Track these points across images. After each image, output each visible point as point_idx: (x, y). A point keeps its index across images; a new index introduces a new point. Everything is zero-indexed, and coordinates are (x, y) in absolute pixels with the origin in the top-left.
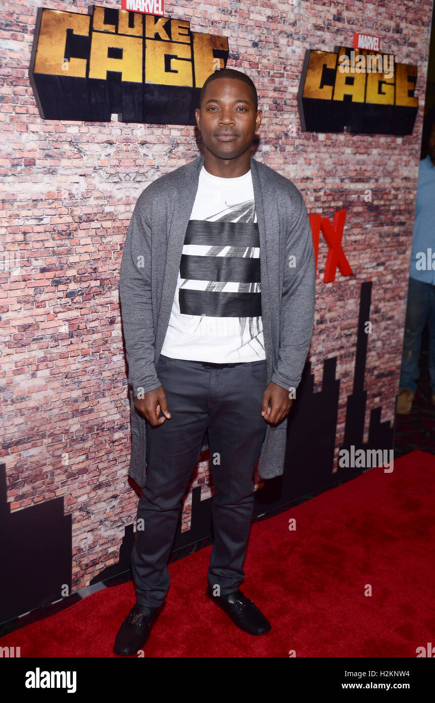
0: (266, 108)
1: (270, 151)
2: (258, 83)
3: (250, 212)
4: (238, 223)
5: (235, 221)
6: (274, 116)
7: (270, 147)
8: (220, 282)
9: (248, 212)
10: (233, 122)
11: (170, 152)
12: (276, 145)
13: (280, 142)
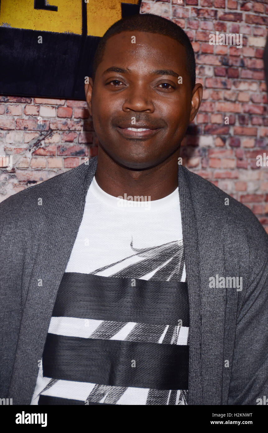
0: (209, 72)
1: (213, 146)
2: (196, 30)
3: (174, 263)
4: (151, 280)
5: (147, 277)
6: (222, 86)
7: (214, 139)
8: (114, 387)
9: (171, 263)
10: (150, 107)
11: (36, 145)
12: (223, 136)
13: (231, 131)
